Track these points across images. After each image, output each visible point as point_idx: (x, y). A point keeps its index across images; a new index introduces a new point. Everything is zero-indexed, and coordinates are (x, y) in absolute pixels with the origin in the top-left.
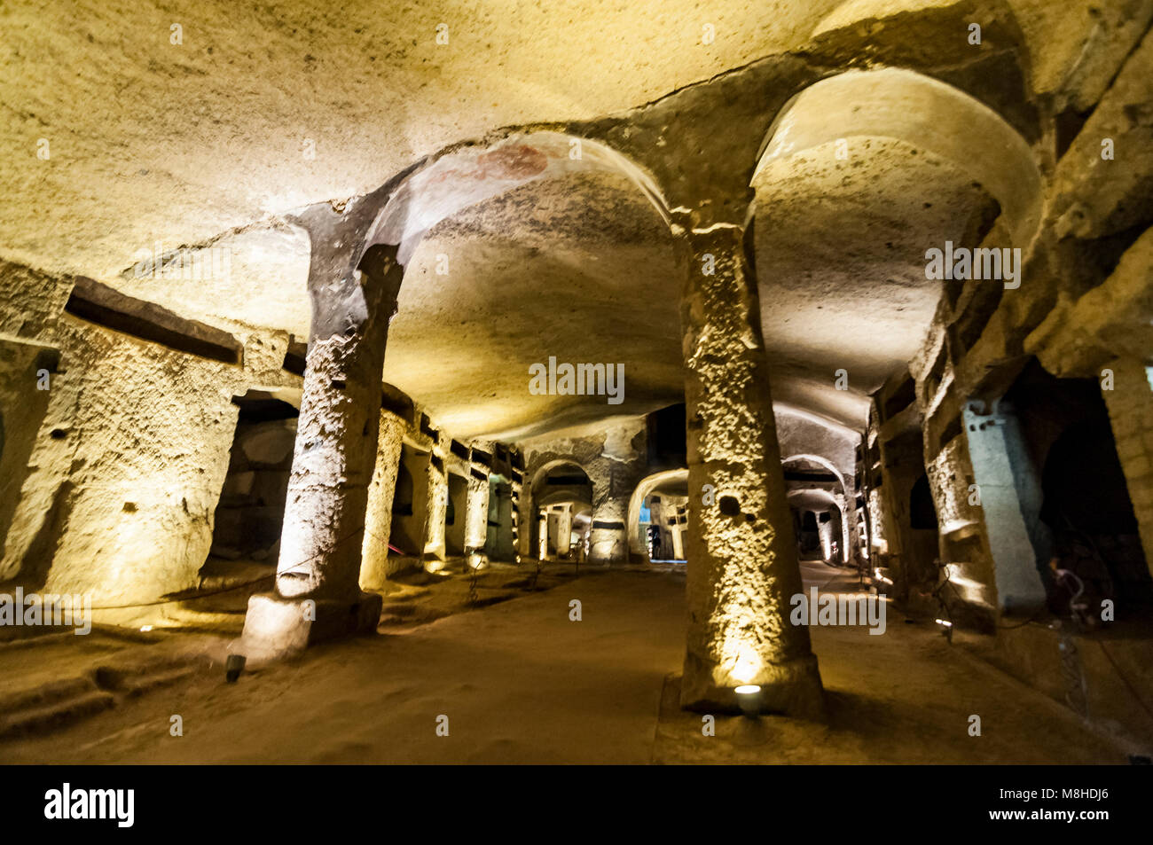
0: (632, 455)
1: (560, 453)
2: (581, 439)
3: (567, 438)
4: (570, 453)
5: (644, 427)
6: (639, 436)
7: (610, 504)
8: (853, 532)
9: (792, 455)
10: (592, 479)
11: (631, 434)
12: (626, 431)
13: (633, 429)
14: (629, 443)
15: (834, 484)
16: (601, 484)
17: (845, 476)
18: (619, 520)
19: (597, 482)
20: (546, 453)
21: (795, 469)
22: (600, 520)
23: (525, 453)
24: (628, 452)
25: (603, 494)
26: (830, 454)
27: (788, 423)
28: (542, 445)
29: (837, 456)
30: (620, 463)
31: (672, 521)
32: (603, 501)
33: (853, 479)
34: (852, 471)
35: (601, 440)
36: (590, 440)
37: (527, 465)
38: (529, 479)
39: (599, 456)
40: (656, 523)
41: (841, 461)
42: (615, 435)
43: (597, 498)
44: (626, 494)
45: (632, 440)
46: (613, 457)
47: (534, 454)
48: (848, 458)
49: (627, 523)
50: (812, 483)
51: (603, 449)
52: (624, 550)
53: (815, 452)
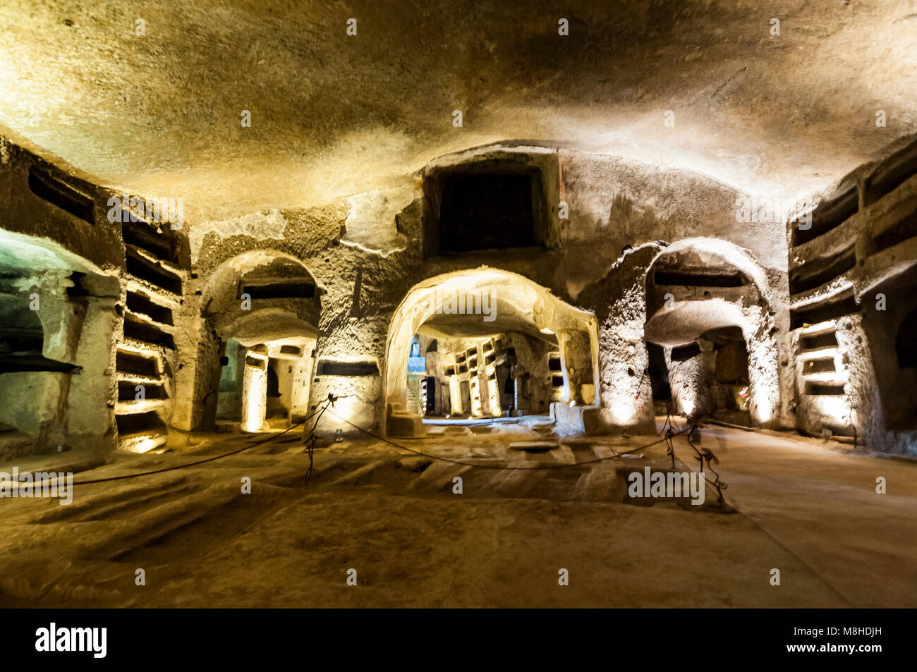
0: (397, 242)
1: (261, 238)
2: (302, 212)
3: (275, 211)
4: (281, 237)
5: (419, 195)
6: (410, 210)
7: (352, 329)
8: (787, 371)
9: (679, 238)
10: (320, 284)
11: (397, 207)
12: (386, 201)
13: (397, 198)
14: (391, 222)
15: (743, 290)
16: (337, 294)
17: (770, 273)
18: (369, 358)
19: (329, 289)
20: (234, 238)
21: (676, 267)
22: (331, 358)
23: (192, 236)
24: (390, 238)
25: (340, 310)
26: (744, 236)
27: (672, 185)
28: (225, 223)
29: (756, 239)
30: (374, 258)
31: (450, 372)
32: (338, 323)
33: (786, 278)
34: (782, 265)
35: (340, 216)
36: (318, 215)
37: (194, 260)
38: (197, 285)
39: (335, 243)
40: (432, 374)
41: (762, 247)
42: (367, 207)
43: (326, 319)
44: (383, 311)
45: (397, 218)
46: (360, 247)
47: (209, 240)
48: (773, 243)
49: (383, 364)
50: (704, 289)
51: (343, 231)
52: (377, 413)
53: (719, 232)
